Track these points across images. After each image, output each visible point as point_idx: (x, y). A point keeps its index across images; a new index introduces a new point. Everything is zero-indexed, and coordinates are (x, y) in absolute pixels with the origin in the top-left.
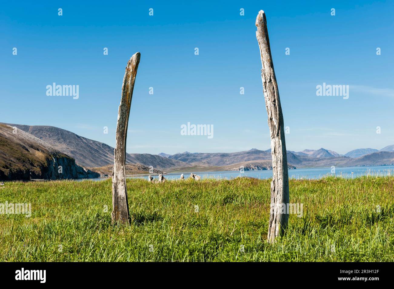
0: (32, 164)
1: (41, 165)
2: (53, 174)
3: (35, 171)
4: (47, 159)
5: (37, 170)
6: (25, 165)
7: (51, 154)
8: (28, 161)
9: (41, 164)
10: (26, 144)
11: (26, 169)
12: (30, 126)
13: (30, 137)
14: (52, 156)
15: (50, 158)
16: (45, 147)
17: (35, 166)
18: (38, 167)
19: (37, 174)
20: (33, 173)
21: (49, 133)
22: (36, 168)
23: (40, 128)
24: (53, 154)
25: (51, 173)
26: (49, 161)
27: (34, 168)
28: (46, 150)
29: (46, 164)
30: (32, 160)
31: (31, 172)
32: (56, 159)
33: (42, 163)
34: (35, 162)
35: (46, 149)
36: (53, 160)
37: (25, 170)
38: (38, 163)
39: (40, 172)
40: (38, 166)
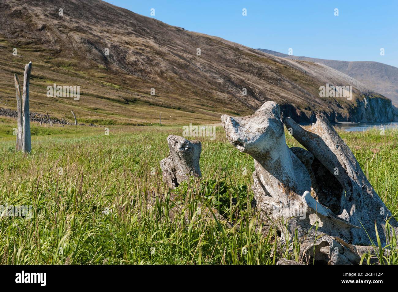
0: (339, 106)
1: (348, 107)
2: (364, 116)
3: (342, 113)
4: (357, 100)
5: (345, 112)
6: (331, 106)
7: (362, 94)
8: (335, 103)
9: (349, 105)
10: (335, 83)
11: (332, 111)
12: (349, 62)
13: (339, 75)
14: (363, 96)
15: (360, 98)
16: (356, 86)
17: (342, 108)
18: (346, 109)
19: (343, 116)
20: (340, 115)
21: (371, 70)
22: (343, 110)
23: (360, 64)
24: (365, 95)
25: (362, 115)
26: (360, 102)
27: (341, 109)
28: (357, 90)
29: (356, 105)
30: (339, 101)
31: (338, 114)
32: (368, 100)
33: (351, 104)
34: (342, 103)
35: (357, 88)
36: (364, 101)
37: (330, 112)
38: (346, 104)
39: (348, 114)
40: (345, 107)
